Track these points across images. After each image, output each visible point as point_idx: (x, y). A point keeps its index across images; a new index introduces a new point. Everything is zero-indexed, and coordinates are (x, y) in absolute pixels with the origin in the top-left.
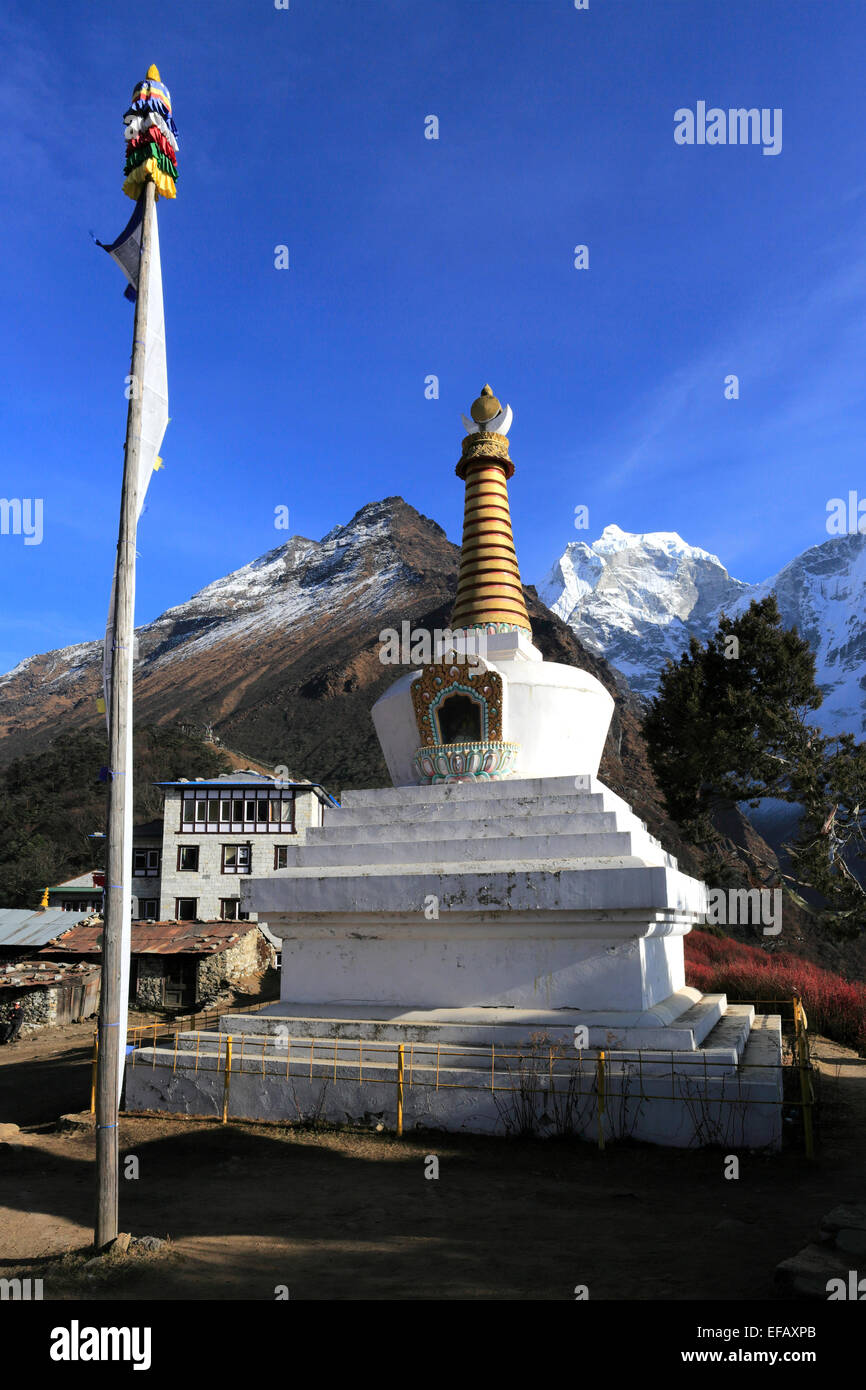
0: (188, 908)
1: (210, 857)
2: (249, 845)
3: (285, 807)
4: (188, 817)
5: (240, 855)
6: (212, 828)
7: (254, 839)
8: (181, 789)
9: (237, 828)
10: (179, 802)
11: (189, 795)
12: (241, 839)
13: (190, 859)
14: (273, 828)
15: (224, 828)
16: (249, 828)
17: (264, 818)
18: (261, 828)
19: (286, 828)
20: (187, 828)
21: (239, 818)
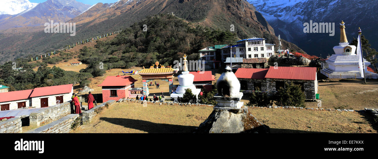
0: (250, 56)
1: (252, 49)
2: (257, 47)
3: (261, 42)
4: (249, 44)
5: (256, 49)
6: (252, 45)
7: (258, 46)
8: (248, 41)
9: (255, 45)
10: (247, 42)
11: (249, 41)
12: (256, 47)
13: (250, 49)
14: (260, 45)
15: (254, 45)
16: (257, 45)
17: (259, 44)
18: (259, 45)
19: (262, 45)
20: (249, 45)
21: (255, 44)
